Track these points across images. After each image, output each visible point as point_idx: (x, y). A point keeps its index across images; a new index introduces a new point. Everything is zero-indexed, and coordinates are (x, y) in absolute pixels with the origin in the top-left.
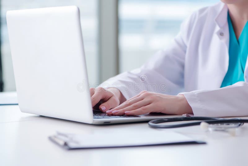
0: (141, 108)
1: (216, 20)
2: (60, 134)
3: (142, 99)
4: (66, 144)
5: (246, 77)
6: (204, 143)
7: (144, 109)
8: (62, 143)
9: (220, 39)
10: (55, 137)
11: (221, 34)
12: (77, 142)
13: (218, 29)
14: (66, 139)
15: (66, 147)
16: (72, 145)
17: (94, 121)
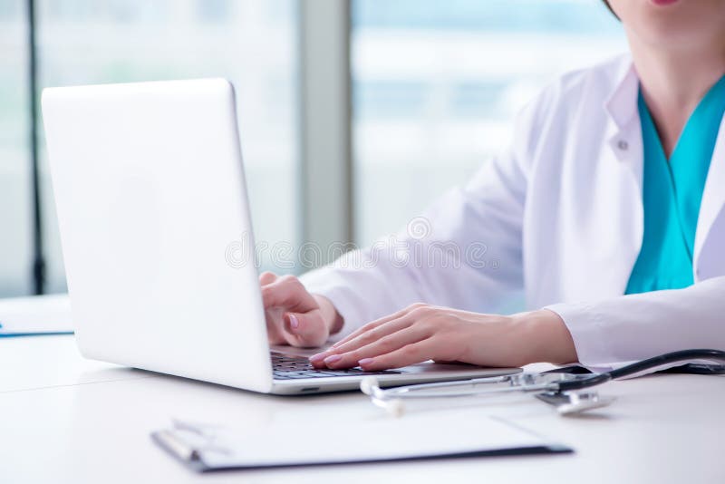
0: (404, 348)
1: (609, 106)
2: (180, 426)
3: (408, 325)
4: (195, 457)
5: (698, 272)
6: (567, 452)
7: (411, 352)
8: (185, 452)
9: (620, 159)
10: (167, 433)
11: (622, 145)
12: (226, 452)
13: (612, 130)
14: (198, 443)
15: (197, 465)
16: (213, 459)
17: (274, 385)
